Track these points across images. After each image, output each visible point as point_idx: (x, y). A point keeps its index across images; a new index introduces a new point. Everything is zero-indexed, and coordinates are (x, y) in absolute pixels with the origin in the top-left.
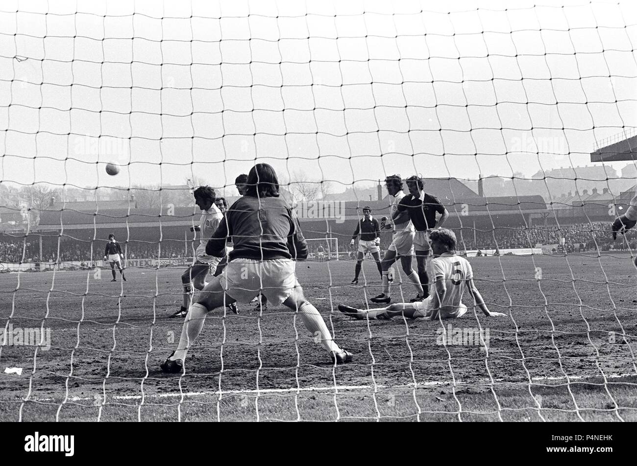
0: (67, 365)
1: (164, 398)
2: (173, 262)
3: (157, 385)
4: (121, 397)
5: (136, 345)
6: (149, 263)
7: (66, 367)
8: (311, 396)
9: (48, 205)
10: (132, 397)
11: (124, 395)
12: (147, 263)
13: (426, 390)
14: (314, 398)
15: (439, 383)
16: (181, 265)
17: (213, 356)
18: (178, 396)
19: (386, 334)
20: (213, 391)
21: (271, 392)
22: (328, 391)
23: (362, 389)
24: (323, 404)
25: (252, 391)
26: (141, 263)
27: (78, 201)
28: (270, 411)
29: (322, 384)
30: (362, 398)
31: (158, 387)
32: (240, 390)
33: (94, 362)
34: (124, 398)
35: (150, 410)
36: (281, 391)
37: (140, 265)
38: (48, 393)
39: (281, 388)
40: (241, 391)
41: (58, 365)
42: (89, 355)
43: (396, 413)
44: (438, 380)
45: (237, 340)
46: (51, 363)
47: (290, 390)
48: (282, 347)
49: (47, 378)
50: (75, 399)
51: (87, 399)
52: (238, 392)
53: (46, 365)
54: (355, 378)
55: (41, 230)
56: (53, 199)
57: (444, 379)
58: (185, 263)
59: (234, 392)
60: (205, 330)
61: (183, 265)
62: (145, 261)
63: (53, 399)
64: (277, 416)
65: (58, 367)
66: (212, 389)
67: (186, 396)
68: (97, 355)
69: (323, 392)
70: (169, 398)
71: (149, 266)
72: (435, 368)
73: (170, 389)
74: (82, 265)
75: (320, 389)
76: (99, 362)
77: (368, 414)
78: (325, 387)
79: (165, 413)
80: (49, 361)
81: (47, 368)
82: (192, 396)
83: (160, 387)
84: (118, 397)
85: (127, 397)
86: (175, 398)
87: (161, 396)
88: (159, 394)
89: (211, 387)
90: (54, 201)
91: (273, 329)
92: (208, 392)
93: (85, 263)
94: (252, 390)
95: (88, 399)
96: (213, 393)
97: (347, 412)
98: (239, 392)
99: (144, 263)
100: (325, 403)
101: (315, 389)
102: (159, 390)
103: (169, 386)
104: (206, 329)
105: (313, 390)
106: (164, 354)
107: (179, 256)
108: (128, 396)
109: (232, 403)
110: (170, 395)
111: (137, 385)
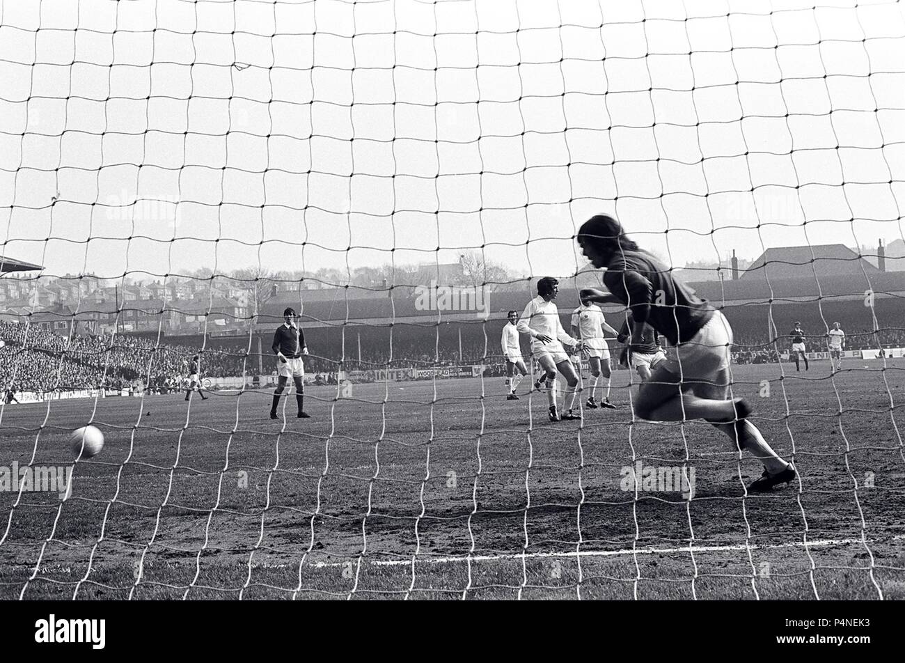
0: (305, 518)
1: (442, 564)
2: (443, 373)
3: (430, 546)
4: (384, 563)
5: (399, 489)
6: (409, 374)
7: (303, 521)
8: (650, 560)
9: (269, 295)
10: (399, 562)
11: (387, 560)
12: (406, 374)
13: (815, 552)
14: (655, 564)
15: (834, 542)
16: (455, 377)
17: (507, 504)
18: (462, 561)
19: (752, 472)
20: (510, 554)
21: (592, 555)
22: (675, 553)
23: (724, 551)
24: (669, 573)
25: (566, 554)
26: (397, 375)
27: (309, 288)
28: (594, 583)
29: (665, 545)
30: (724, 565)
31: (433, 548)
32: (548, 553)
33: (342, 513)
34: (388, 563)
35: (424, 581)
36: (606, 553)
37: (398, 377)
38: (282, 557)
39: (606, 550)
40: (550, 555)
41: (293, 518)
42: (334, 504)
43: (775, 585)
44: (832, 539)
45: (540, 481)
46: (284, 516)
47: (620, 552)
48: (603, 491)
49: (279, 536)
50: (320, 565)
51: (335, 565)
52: (545, 555)
53: (276, 518)
54: (712, 536)
55: (260, 331)
56: (275, 287)
57: (840, 536)
58: (460, 374)
59: (540, 555)
60: (494, 468)
61: (457, 377)
62: (404, 371)
63: (290, 565)
64: (603, 589)
65: (293, 521)
66: (509, 552)
67: (473, 560)
68: (346, 503)
69: (668, 555)
70: (450, 564)
71: (409, 378)
72: (826, 521)
73: (449, 552)
74: (318, 378)
75: (663, 551)
76: (349, 514)
77: (735, 586)
78: (670, 548)
79: (446, 584)
80: (281, 513)
81: (278, 522)
82: (482, 560)
83: (436, 548)
84: (379, 563)
85: (392, 563)
86: (458, 563)
87: (438, 561)
88: (436, 558)
89: (507, 549)
90: (277, 290)
91: (590, 466)
92: (503, 556)
93: (322, 375)
94: (565, 552)
95: (338, 566)
96: (511, 556)
97: (705, 584)
98: (548, 555)
99: (402, 375)
100: (672, 571)
101: (655, 551)
102: (435, 553)
103: (449, 547)
104: (495, 466)
105: (653, 552)
106: (438, 502)
107: (451, 364)
108: (393, 560)
109: (539, 571)
110: (451, 560)
111: (403, 545)
